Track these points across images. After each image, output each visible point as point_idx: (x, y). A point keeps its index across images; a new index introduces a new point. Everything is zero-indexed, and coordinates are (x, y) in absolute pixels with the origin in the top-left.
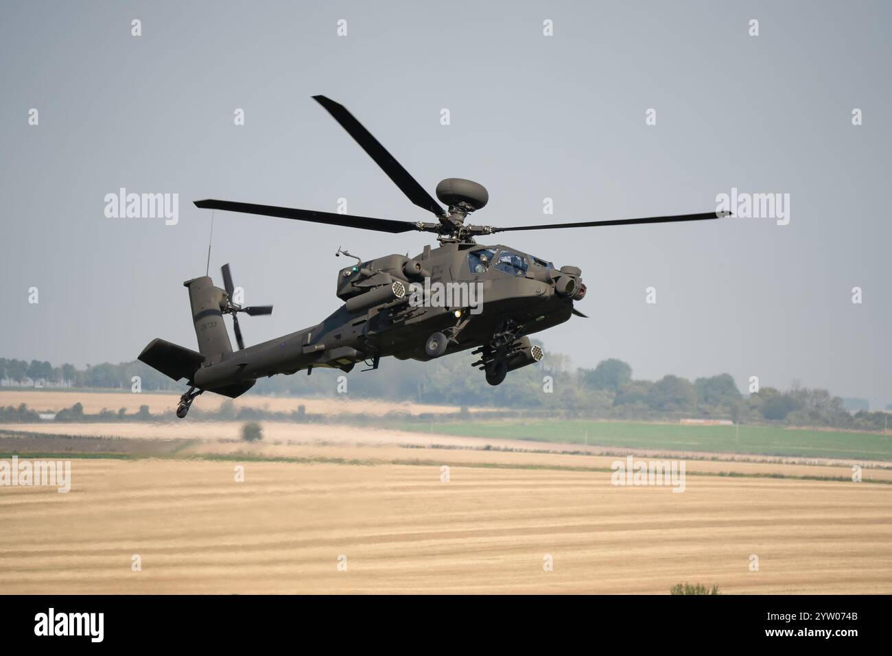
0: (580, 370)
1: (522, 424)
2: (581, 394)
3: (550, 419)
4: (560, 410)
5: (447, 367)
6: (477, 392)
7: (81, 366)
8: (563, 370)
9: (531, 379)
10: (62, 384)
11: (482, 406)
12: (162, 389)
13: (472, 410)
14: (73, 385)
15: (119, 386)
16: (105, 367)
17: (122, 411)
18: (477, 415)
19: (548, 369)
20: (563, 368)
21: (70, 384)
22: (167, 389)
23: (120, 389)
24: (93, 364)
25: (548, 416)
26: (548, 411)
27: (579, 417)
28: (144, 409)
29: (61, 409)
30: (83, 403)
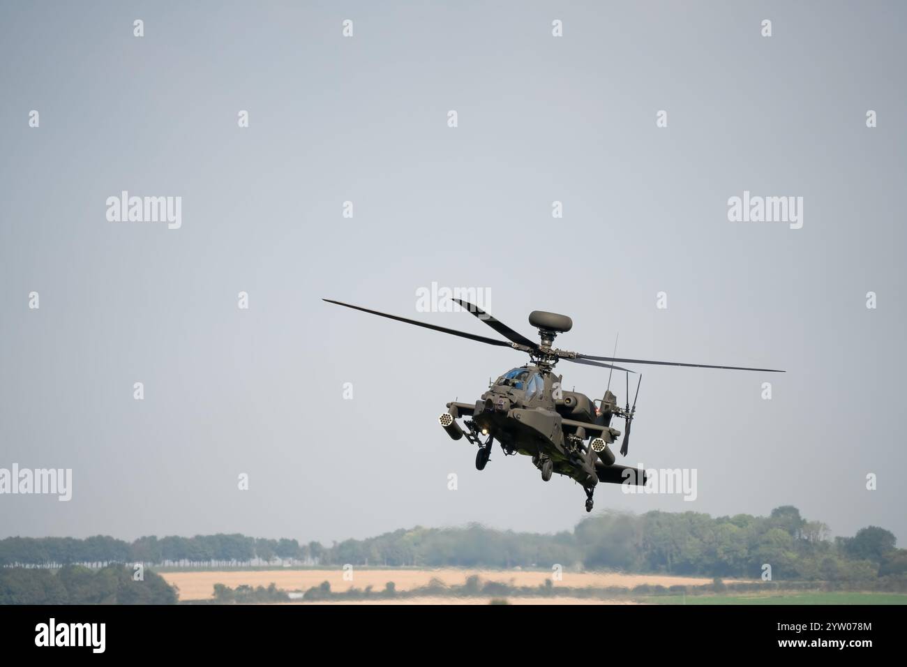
0: (838, 539)
1: (780, 597)
2: (841, 564)
3: (810, 591)
4: (820, 582)
5: (696, 537)
6: (731, 562)
7: (327, 544)
8: (821, 540)
9: (787, 548)
10: (310, 561)
11: (736, 578)
12: (407, 564)
13: (726, 581)
14: (320, 563)
15: (364, 563)
16: (351, 544)
17: (369, 588)
18: (732, 587)
19: (806, 538)
20: (822, 537)
21: (317, 560)
22: (412, 564)
23: (366, 566)
24: (340, 541)
25: (807, 588)
26: (807, 582)
27: (841, 589)
28: (390, 586)
29: (308, 587)
30: (330, 581)
